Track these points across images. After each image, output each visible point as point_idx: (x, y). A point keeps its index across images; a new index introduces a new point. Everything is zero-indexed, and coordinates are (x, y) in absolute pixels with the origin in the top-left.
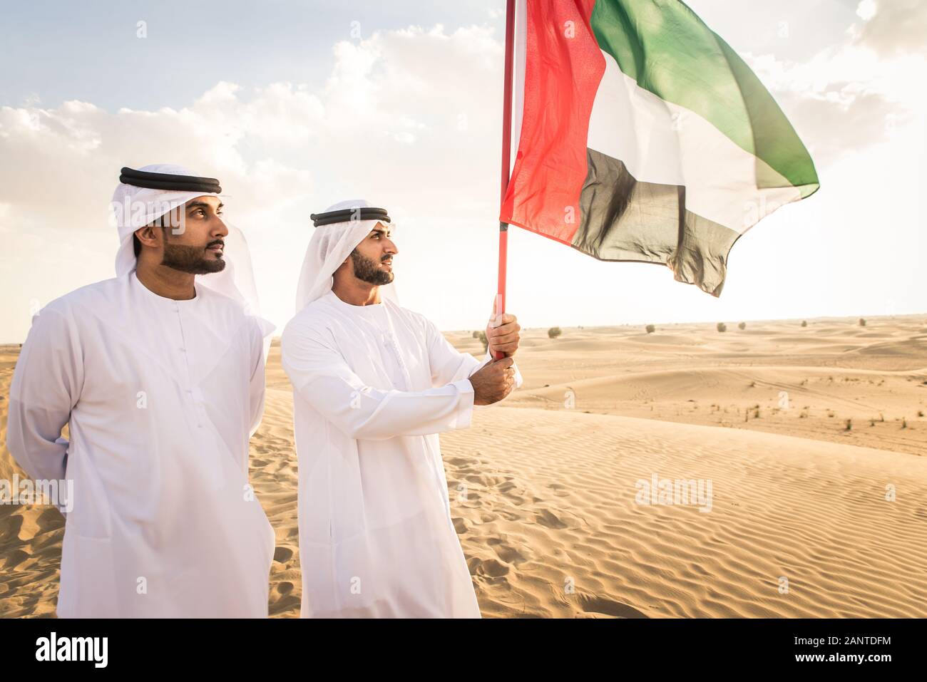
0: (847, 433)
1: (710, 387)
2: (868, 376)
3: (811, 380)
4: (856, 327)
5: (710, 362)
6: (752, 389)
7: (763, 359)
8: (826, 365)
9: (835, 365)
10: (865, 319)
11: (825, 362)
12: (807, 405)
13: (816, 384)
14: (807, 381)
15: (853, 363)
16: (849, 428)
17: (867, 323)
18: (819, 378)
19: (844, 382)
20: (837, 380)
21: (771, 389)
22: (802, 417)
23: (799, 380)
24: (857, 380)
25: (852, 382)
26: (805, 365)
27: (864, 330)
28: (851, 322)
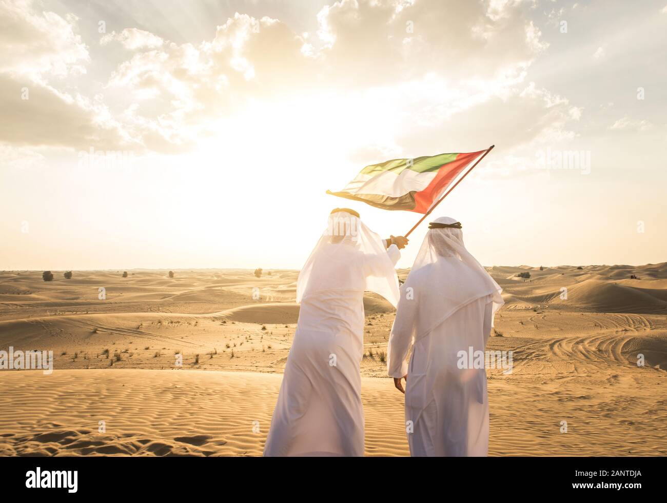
0: (197, 366)
1: (53, 335)
2: (186, 319)
3: (145, 324)
4: (165, 278)
5: (46, 311)
6: (95, 335)
7: (98, 306)
8: (151, 311)
9: (159, 311)
10: (173, 272)
11: (150, 308)
12: (147, 346)
13: (148, 327)
14: (141, 325)
15: (171, 308)
16: (197, 362)
17: (174, 275)
18: (151, 322)
19: (170, 325)
20: (165, 323)
21: (112, 334)
22: (156, 356)
23: (134, 324)
24: (179, 322)
25: (176, 324)
26: (135, 312)
27: (174, 281)
28: (162, 274)
